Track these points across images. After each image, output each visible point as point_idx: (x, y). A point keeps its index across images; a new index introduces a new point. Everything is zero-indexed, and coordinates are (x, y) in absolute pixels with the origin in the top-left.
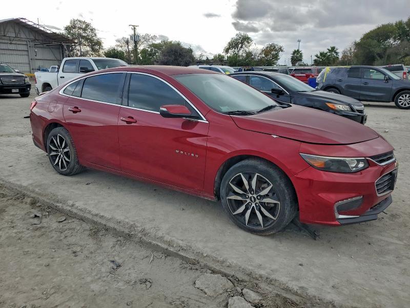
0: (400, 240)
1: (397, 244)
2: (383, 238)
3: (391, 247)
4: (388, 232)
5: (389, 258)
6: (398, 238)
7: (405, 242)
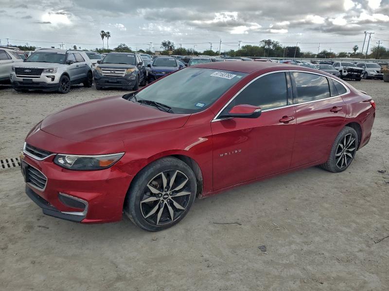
0: (12, 207)
1: (14, 203)
2: (25, 203)
3: (16, 200)
4: (25, 209)
5: (14, 193)
6: (14, 208)
7: (8, 208)
